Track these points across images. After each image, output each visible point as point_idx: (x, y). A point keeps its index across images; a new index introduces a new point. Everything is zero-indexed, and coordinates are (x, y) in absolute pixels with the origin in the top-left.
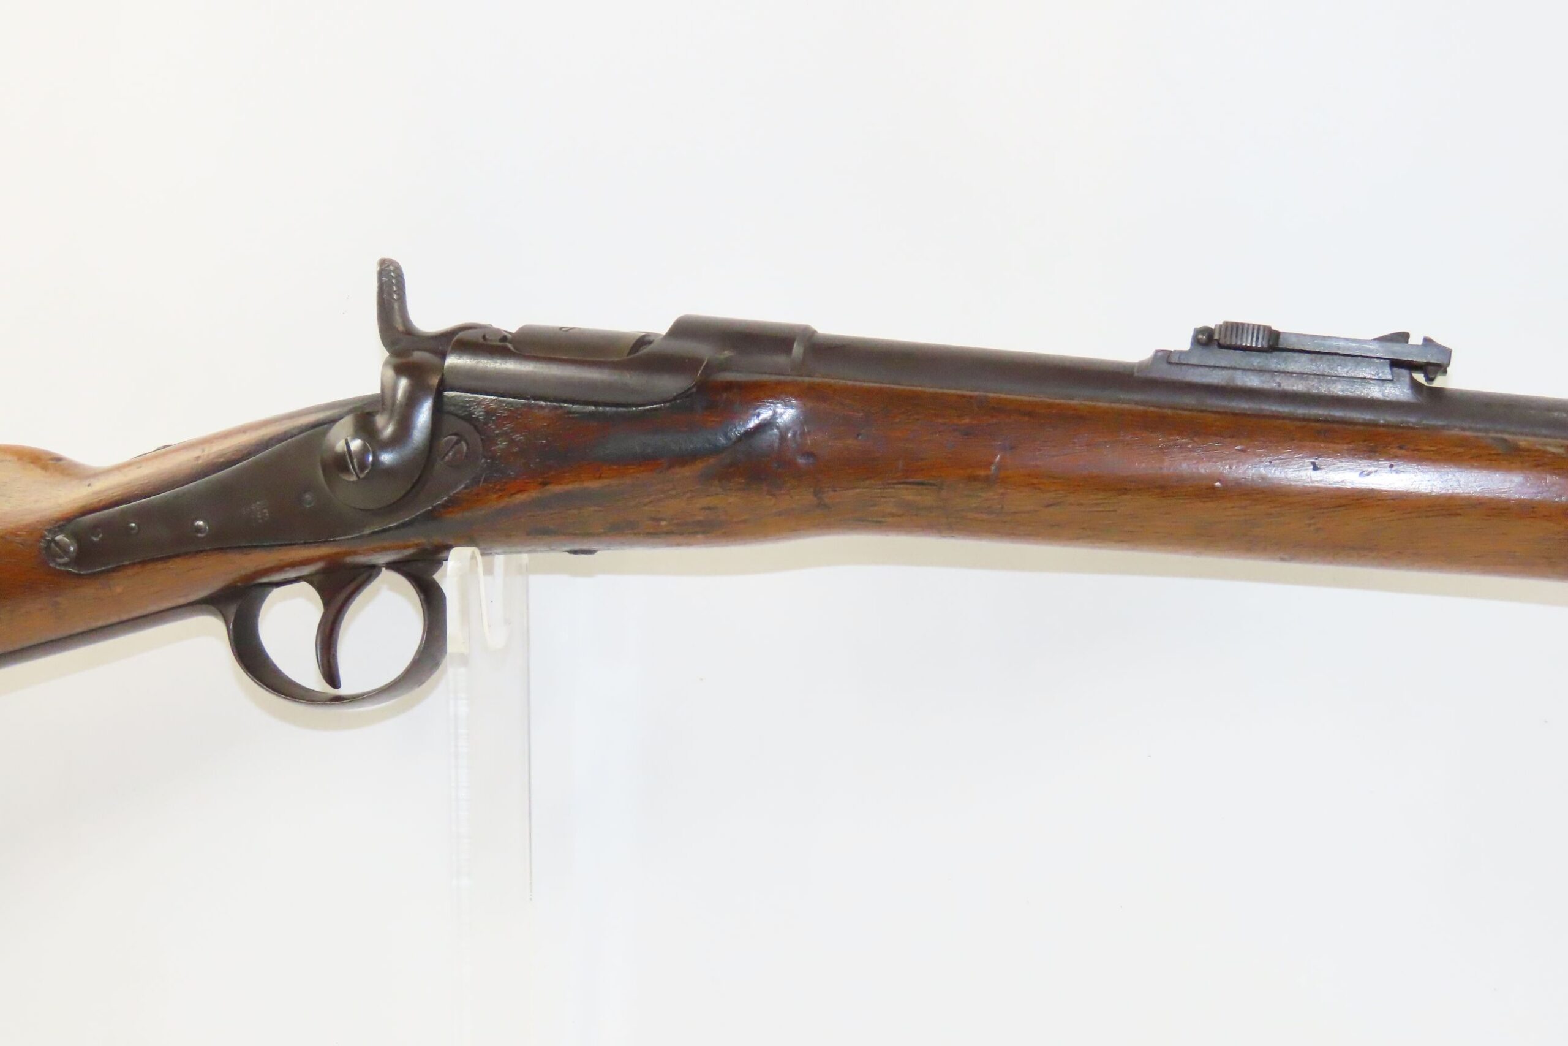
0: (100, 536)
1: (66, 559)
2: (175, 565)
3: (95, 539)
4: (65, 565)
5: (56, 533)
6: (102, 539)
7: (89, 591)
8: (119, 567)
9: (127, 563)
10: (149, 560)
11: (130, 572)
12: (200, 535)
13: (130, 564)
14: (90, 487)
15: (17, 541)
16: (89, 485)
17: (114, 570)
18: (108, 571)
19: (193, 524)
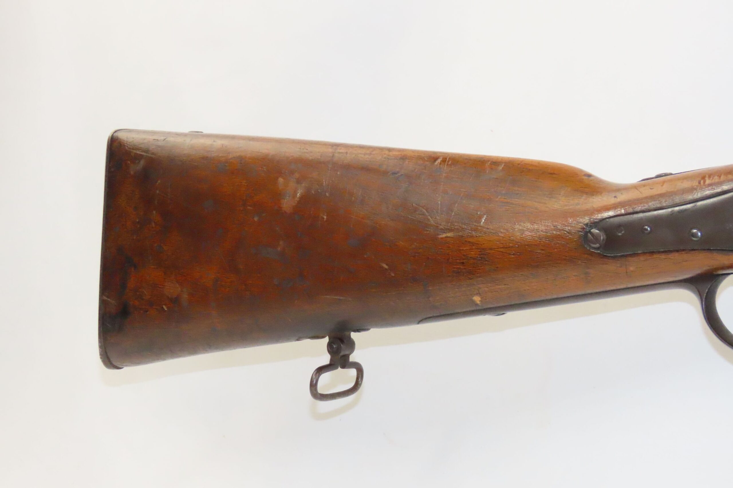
0: (623, 232)
1: (597, 245)
2: (675, 256)
3: (620, 234)
4: (598, 249)
5: (591, 227)
6: (623, 234)
7: (612, 267)
8: (635, 254)
9: (639, 252)
10: (656, 252)
11: (642, 258)
12: (694, 239)
13: (641, 253)
14: (616, 198)
15: (567, 230)
16: (615, 197)
17: (631, 255)
18: (626, 256)
19: (690, 232)
